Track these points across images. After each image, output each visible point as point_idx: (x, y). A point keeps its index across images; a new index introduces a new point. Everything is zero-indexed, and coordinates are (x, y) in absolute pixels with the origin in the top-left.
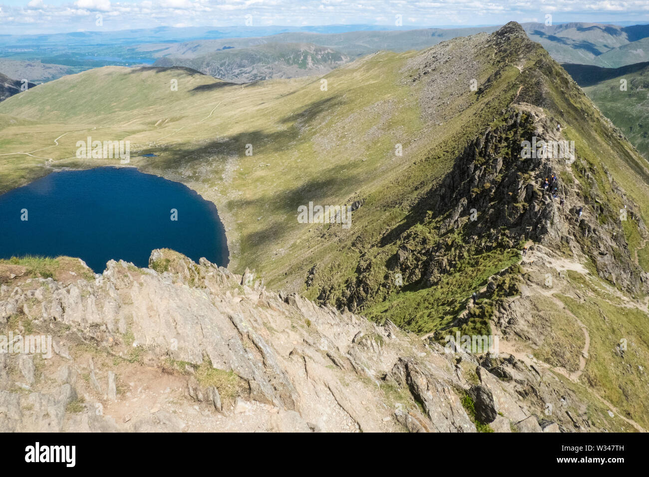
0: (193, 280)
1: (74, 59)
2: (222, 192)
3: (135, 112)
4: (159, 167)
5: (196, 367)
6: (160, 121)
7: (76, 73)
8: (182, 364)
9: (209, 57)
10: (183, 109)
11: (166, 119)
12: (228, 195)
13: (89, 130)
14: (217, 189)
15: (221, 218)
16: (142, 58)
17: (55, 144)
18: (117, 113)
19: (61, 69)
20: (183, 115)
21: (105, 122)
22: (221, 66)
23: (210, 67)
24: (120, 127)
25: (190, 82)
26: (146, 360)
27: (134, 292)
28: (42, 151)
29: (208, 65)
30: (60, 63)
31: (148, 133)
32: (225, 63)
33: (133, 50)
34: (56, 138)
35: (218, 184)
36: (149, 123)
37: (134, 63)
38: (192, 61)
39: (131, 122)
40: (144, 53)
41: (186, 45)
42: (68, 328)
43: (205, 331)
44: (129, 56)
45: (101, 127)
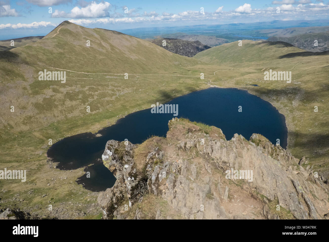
0: (272, 154)
1: (230, 36)
2: (290, 111)
3: (253, 63)
4: (259, 92)
5: (270, 201)
6: (264, 69)
7: (230, 43)
8: (263, 196)
9: (299, 37)
10: (278, 64)
11: (268, 68)
12: (294, 113)
13: (230, 70)
14: (288, 109)
15: (287, 125)
16: (262, 36)
17: (214, 74)
18: (244, 63)
19: (223, 40)
20: (277, 67)
21: (238, 66)
22: (305, 42)
23: (298, 42)
24: (244, 70)
25: (285, 50)
26: (244, 187)
27: (244, 152)
28: (208, 77)
29: (297, 41)
30: (223, 38)
31: (257, 74)
32: (308, 40)
33: (258, 32)
34: (215, 72)
35: (289, 106)
36: (258, 69)
37: (257, 39)
38: (288, 39)
39: (250, 68)
40: (263, 34)
41: (287, 30)
42: (213, 160)
43: (278, 184)
44: (255, 35)
45: (235, 69)
